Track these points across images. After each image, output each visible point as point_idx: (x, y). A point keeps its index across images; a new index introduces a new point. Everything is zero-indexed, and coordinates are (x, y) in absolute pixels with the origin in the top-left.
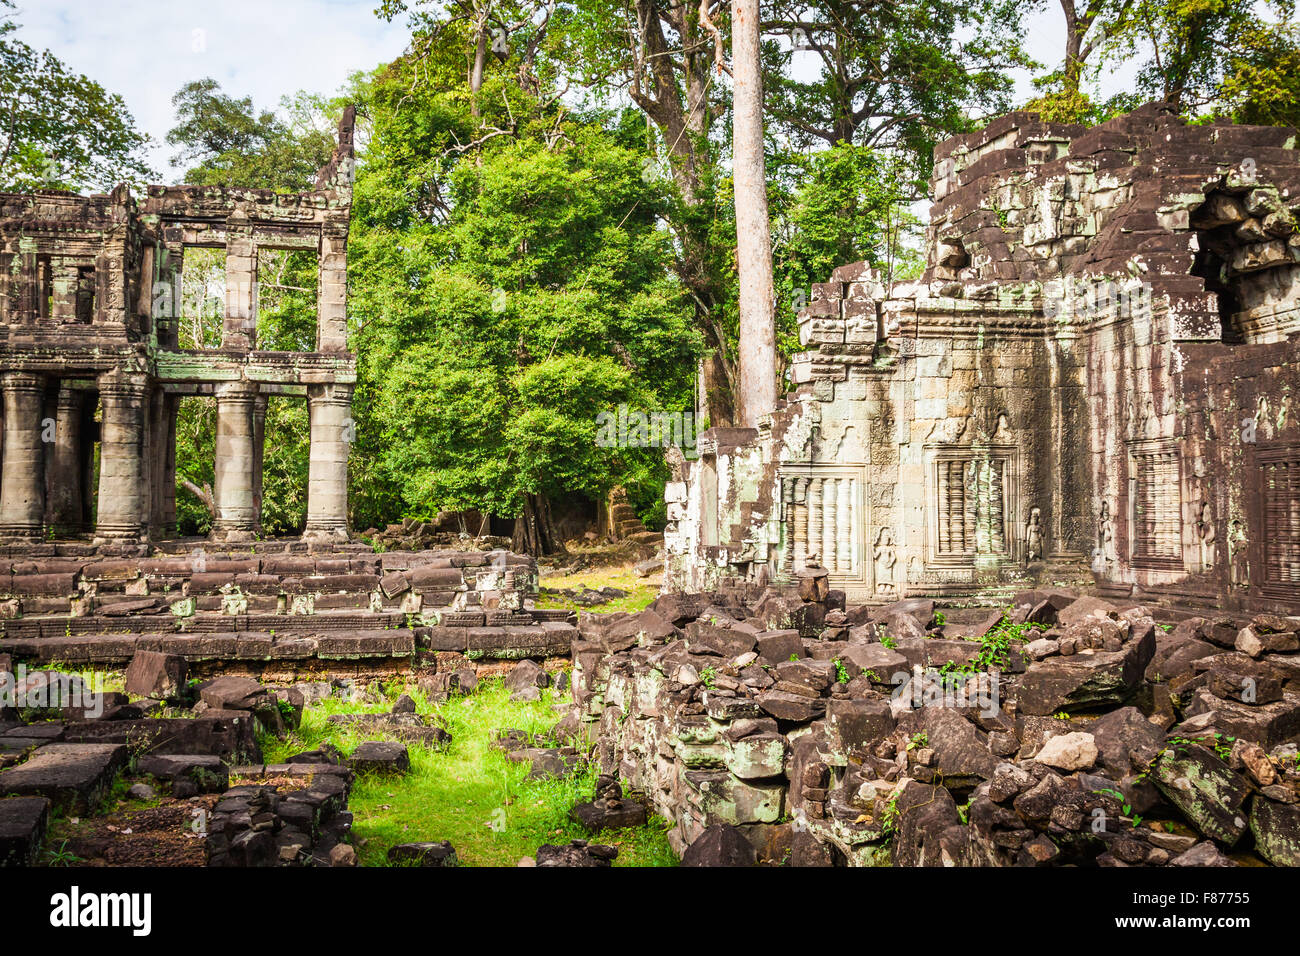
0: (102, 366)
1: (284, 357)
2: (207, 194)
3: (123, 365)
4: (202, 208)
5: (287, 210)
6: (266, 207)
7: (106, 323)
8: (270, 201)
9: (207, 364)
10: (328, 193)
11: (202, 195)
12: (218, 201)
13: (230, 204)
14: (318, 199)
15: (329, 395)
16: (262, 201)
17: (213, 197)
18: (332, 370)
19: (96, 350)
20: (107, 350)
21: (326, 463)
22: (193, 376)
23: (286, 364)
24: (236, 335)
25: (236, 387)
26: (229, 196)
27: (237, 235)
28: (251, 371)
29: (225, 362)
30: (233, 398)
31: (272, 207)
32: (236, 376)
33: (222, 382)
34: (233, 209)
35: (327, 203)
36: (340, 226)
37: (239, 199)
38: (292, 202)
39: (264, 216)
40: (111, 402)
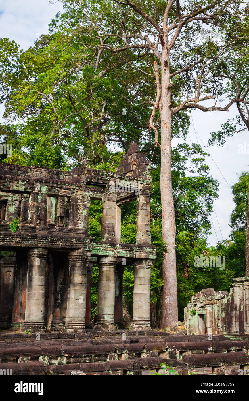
0: (77, 247)
1: (131, 247)
2: (101, 173)
3: (85, 247)
4: (98, 179)
7: (76, 227)
8: (124, 179)
9: (102, 248)
10: (144, 177)
11: (99, 173)
12: (104, 176)
13: (109, 178)
14: (141, 179)
15: (145, 264)
16: (121, 178)
17: (102, 175)
18: (147, 253)
19: (74, 240)
20: (78, 240)
21: (145, 294)
22: (96, 253)
23: (131, 251)
24: (111, 236)
25: (112, 259)
26: (109, 175)
27: (111, 192)
28: (118, 252)
29: (108, 247)
30: (109, 264)
32: (112, 254)
33: (106, 256)
34: (109, 181)
35: (143, 181)
36: (148, 191)
37: (112, 177)
38: (132, 179)
40: (78, 264)
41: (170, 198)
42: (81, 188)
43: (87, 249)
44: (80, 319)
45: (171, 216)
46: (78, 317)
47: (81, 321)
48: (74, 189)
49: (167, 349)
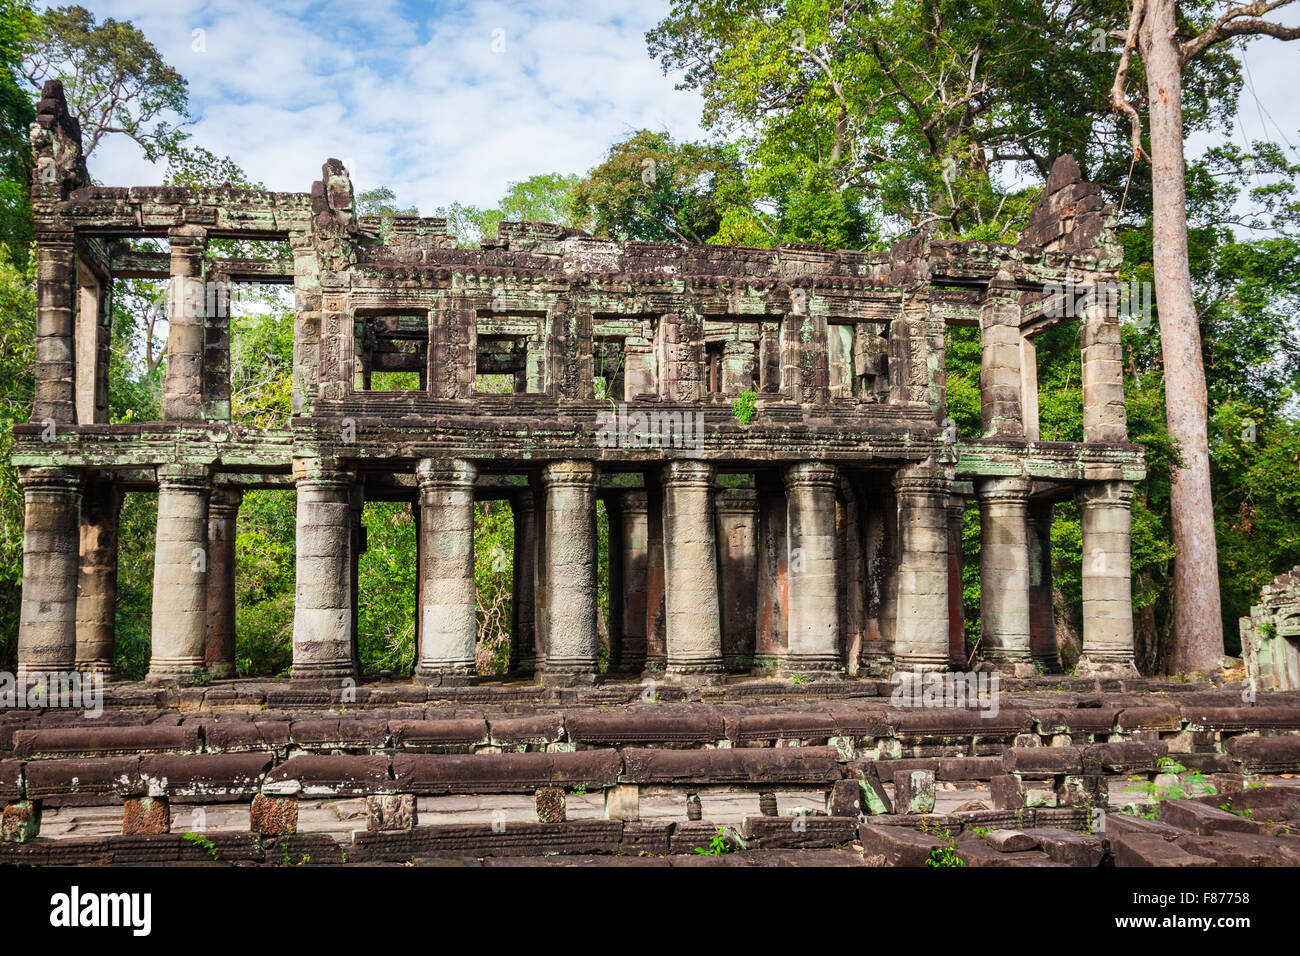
0: (915, 456)
1: (1068, 448)
2: (971, 251)
3: (937, 455)
4: (965, 267)
5: (1056, 272)
6: (1033, 267)
7: (910, 403)
8: (1038, 260)
9: (985, 456)
10: (1097, 251)
11: (966, 251)
12: (982, 259)
13: (995, 263)
14: (1090, 258)
15: (1111, 496)
16: (1029, 260)
17: (976, 254)
18: (1118, 464)
19: (907, 436)
20: (918, 435)
21: (1115, 579)
22: (971, 470)
23: (1070, 460)
24: (1009, 422)
25: (1016, 484)
26: (994, 253)
27: (1004, 301)
28: (1033, 466)
29: (1003, 453)
30: (1010, 499)
31: (1039, 267)
32: (1016, 472)
33: (998, 478)
34: (997, 269)
35: (1097, 264)
37: (1005, 257)
38: (1061, 261)
39: (1032, 278)
40: (921, 501)
41: (1187, 308)
42: (918, 296)
43: (944, 460)
44: (934, 645)
45: (1190, 359)
46: (930, 640)
47: (937, 650)
48: (899, 300)
49: (1184, 725)
